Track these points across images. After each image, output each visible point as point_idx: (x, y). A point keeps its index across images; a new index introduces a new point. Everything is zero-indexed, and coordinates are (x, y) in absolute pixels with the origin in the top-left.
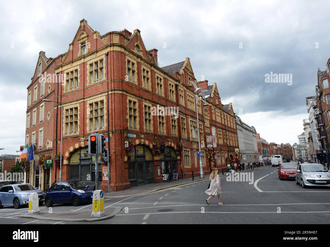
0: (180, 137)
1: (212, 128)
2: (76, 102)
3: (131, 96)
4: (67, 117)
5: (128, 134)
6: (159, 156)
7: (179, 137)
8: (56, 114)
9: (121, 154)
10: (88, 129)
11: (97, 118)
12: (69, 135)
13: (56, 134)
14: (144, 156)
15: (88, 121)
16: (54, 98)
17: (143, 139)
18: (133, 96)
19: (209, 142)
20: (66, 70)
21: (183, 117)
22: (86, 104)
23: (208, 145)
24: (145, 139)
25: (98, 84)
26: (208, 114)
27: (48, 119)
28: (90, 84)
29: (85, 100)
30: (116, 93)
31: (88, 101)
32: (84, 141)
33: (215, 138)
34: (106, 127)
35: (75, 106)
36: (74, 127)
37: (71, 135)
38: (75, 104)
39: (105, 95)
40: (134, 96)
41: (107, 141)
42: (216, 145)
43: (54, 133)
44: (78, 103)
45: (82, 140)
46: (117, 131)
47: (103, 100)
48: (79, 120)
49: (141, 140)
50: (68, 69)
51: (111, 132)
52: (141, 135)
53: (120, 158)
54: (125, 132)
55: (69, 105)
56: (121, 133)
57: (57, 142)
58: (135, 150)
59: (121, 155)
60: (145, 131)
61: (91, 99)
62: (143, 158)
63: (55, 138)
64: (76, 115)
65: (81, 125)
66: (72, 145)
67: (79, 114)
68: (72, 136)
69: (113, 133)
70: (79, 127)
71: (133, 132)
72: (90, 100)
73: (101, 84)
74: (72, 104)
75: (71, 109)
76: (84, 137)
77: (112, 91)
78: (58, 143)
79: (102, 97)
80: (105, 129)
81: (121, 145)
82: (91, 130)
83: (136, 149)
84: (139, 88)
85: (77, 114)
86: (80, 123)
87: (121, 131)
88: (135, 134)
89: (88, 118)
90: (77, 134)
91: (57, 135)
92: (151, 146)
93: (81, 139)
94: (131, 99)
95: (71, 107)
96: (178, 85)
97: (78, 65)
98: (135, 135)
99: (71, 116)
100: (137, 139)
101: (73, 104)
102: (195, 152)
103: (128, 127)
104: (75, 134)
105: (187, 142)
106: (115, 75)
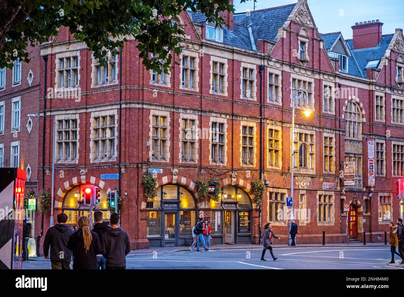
0: (261, 167)
1: (370, 141)
2: (74, 112)
3: (157, 108)
4: (60, 133)
5: (149, 169)
6: (206, 202)
7: (258, 168)
8: (43, 126)
9: (137, 198)
10: (91, 156)
11: (105, 142)
12: (64, 163)
13: (42, 158)
14: (178, 202)
15: (92, 144)
16: (40, 98)
17: (175, 175)
18: (160, 108)
19: (348, 174)
20: (58, 53)
21: (274, 128)
22: (90, 117)
23: (345, 180)
24: (179, 174)
25: (108, 90)
26: (361, 110)
27: (29, 130)
28: (95, 86)
29: (89, 110)
30: (132, 108)
31: (93, 113)
32: (86, 175)
33: (374, 165)
34: (117, 158)
35: (73, 117)
36: (72, 150)
37: (66, 162)
38: (73, 114)
39: (116, 109)
40: (163, 108)
41: (117, 178)
42: (374, 180)
43: (39, 156)
44: (77, 113)
45: (83, 174)
46: (132, 165)
47: (114, 115)
48: (79, 141)
49: (172, 177)
50: (62, 52)
51: (123, 165)
52: (173, 169)
53: (135, 204)
54: (144, 167)
55: (63, 114)
56: (138, 167)
57: (44, 171)
58: (162, 193)
59: (136, 200)
60: (180, 162)
61: (97, 111)
62: (175, 205)
63: (42, 164)
64: (74, 132)
65: (81, 148)
66: (68, 180)
67: (79, 131)
68: (68, 164)
69: (126, 167)
70: (79, 152)
71: (157, 165)
72: (95, 111)
73: (111, 89)
74: (68, 114)
75: (67, 121)
76: (85, 169)
77: (126, 104)
78: (46, 173)
79: (113, 110)
80: (115, 160)
81: (137, 186)
82: (96, 159)
83: (164, 191)
84: (174, 92)
85: (76, 131)
86: (81, 146)
87: (138, 165)
88: (162, 168)
89: (92, 140)
90: (76, 162)
91: (44, 159)
92: (192, 186)
93: (82, 171)
94: (157, 113)
95: (67, 117)
96: (264, 66)
97: (78, 50)
98: (162, 170)
99: (67, 132)
100: (165, 176)
101: (70, 114)
102: (302, 195)
103: (148, 159)
104: (73, 162)
105: (282, 175)
106: (132, 79)
